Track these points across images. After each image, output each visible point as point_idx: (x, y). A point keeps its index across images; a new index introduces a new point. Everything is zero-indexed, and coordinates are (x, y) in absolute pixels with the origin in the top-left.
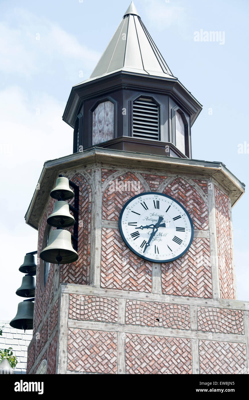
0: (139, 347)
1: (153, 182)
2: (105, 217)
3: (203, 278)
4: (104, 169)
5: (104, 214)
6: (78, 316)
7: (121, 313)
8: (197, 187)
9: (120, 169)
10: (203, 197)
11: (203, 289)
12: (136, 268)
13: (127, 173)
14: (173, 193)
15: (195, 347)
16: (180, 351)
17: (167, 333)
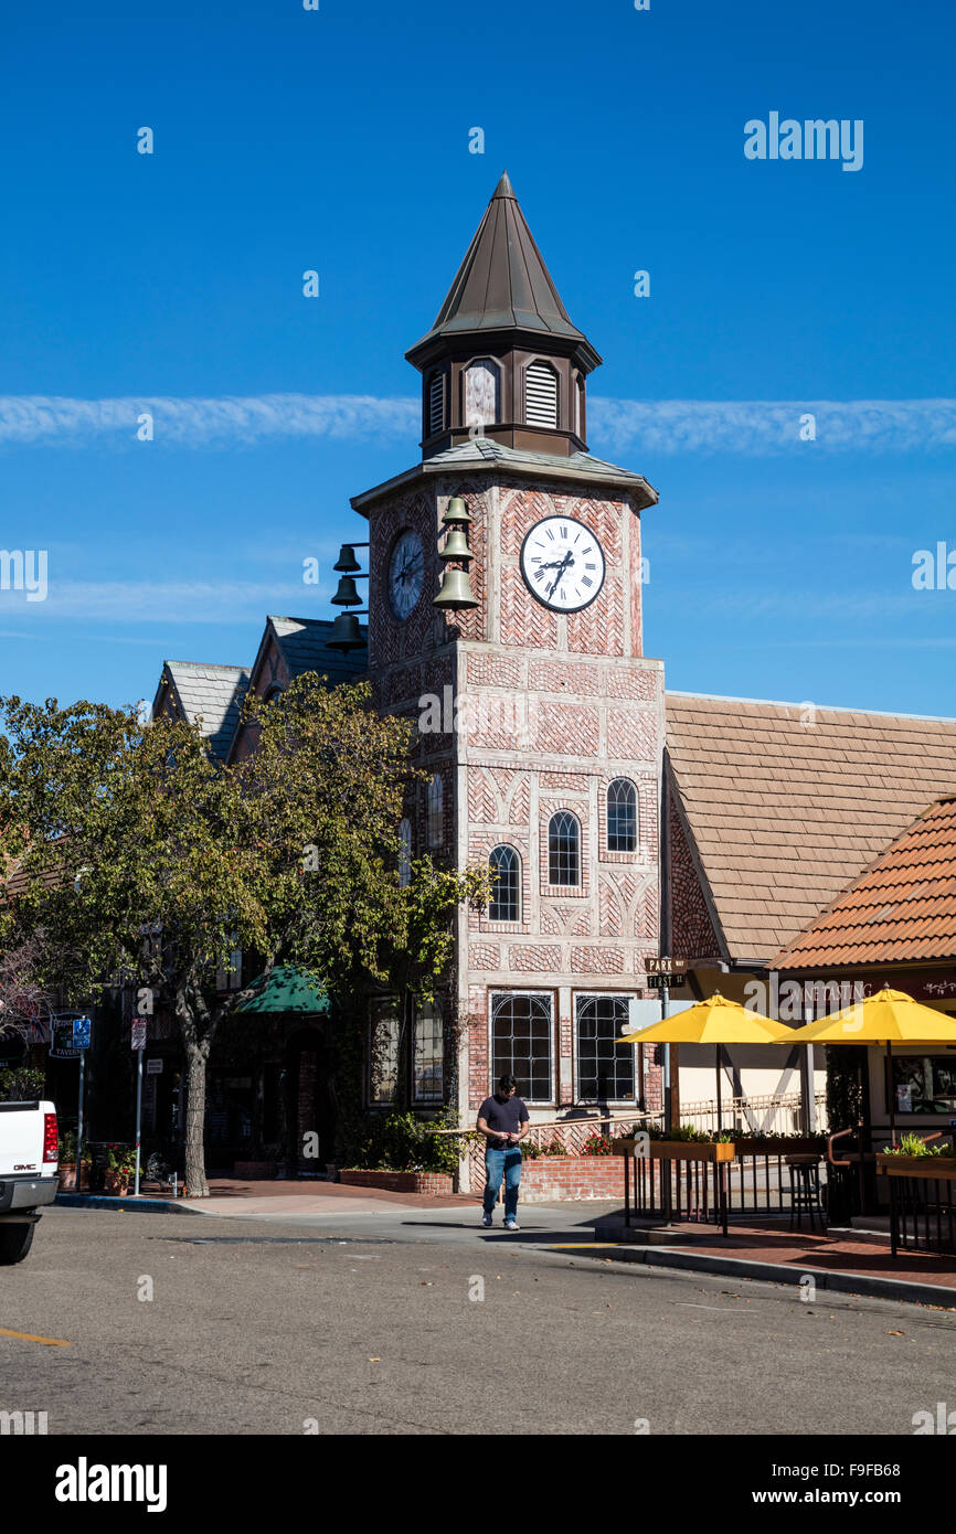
1: (559, 502)
2: (504, 551)
3: (613, 630)
5: (504, 546)
6: (477, 680)
7: (524, 677)
8: (610, 507)
9: (520, 482)
11: (613, 644)
12: (539, 618)
13: (529, 488)
14: (582, 516)
15: (603, 718)
16: (586, 722)
17: (573, 700)
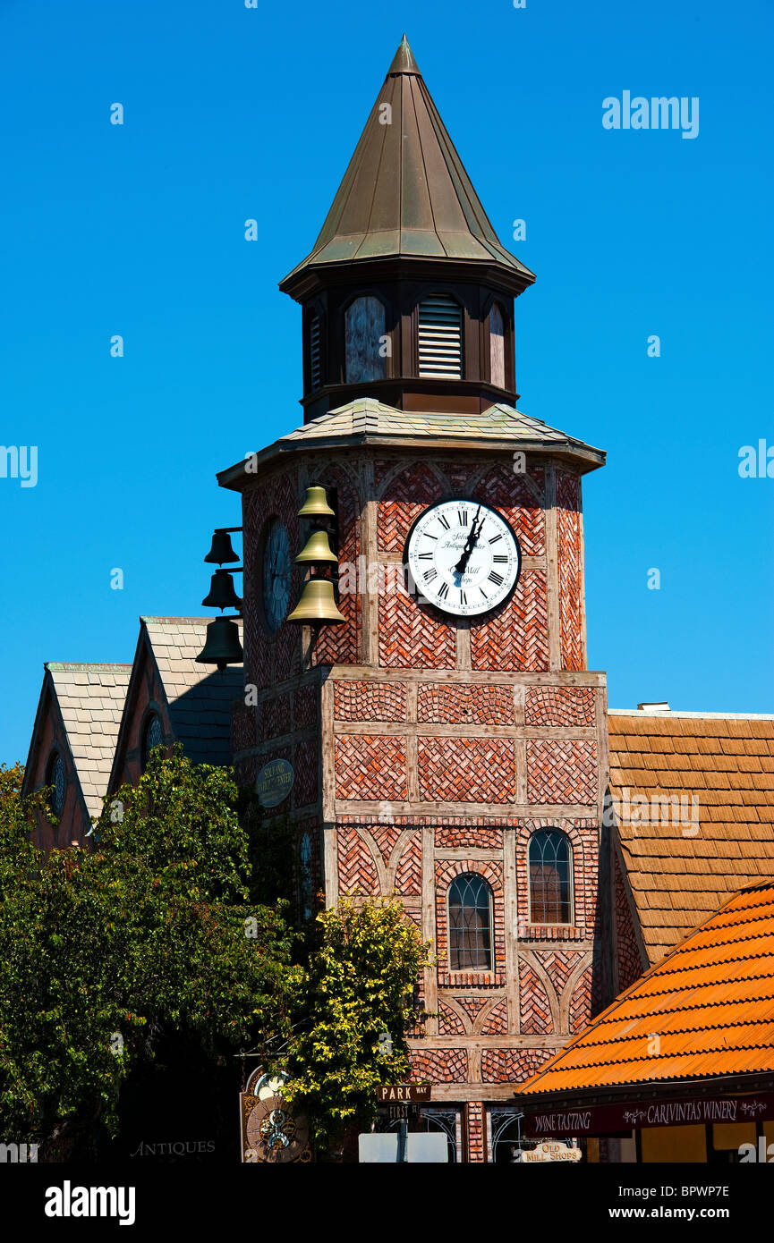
0: (438, 756)
1: (457, 477)
2: (382, 548)
3: (534, 639)
4: (378, 461)
5: (381, 541)
6: (348, 715)
8: (527, 479)
9: (404, 459)
10: (537, 497)
11: (534, 657)
12: (431, 629)
13: (415, 465)
14: (488, 493)
15: (521, 752)
16: (498, 759)
17: (479, 732)
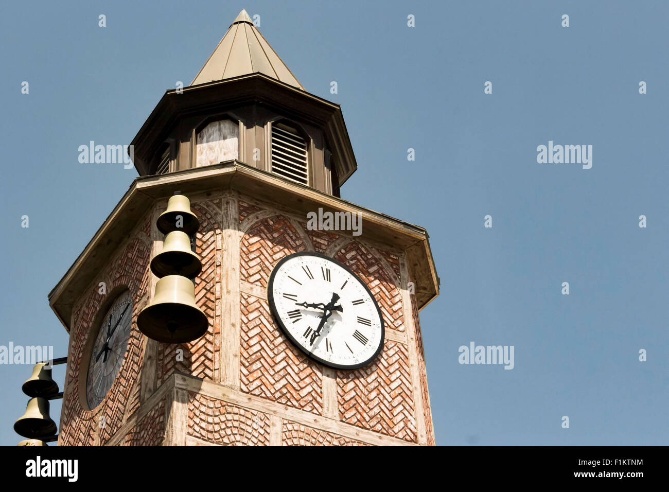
1: (318, 240)
2: (246, 278)
4: (242, 202)
5: (244, 272)
6: (204, 433)
8: (383, 262)
9: (267, 209)
10: (393, 279)
13: (278, 217)
14: (349, 263)
